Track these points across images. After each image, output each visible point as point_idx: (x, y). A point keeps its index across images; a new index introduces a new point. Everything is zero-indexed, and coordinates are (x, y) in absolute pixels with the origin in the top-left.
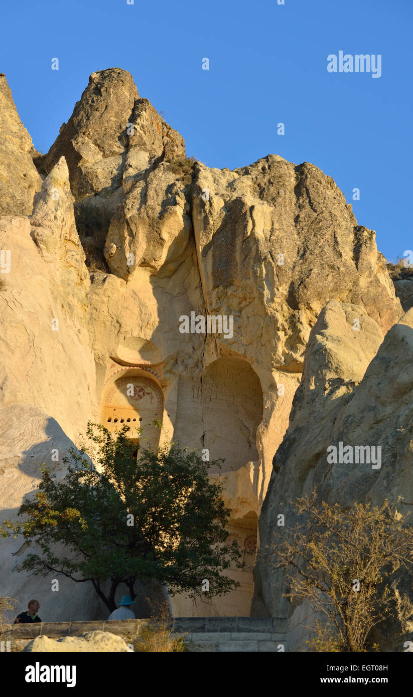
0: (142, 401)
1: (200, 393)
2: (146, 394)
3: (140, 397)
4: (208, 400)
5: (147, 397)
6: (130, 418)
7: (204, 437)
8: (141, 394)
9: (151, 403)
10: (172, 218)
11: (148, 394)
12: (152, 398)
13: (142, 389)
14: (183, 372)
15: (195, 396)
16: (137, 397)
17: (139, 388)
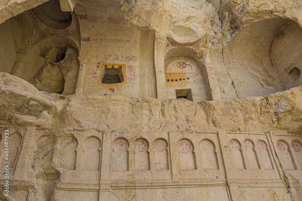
0: (185, 69)
1: (222, 59)
2: (187, 65)
3: (185, 67)
4: (228, 63)
5: (188, 67)
6: (181, 78)
7: (234, 83)
8: (184, 65)
9: (192, 69)
11: (189, 65)
12: (191, 67)
13: (184, 63)
14: (211, 47)
15: (220, 62)
16: (182, 67)
17: (182, 63)
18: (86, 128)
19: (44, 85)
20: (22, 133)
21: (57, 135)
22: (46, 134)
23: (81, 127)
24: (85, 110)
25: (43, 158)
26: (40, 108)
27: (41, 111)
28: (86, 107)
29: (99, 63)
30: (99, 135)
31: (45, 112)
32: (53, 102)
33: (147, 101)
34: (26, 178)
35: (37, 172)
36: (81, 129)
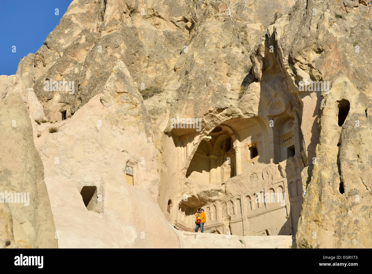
0: (292, 128)
2: (293, 124)
6: (290, 137)
8: (291, 125)
10: (262, 47)
16: (290, 127)
17: (291, 123)
18: (234, 195)
19: (228, 168)
20: (215, 204)
21: (226, 202)
22: (223, 203)
23: (232, 195)
24: (233, 186)
25: (224, 213)
26: (217, 192)
27: (218, 193)
28: (233, 185)
29: (245, 146)
30: (239, 197)
31: (220, 193)
32: (220, 188)
33: (255, 173)
34: (221, 222)
35: (224, 218)
36: (232, 197)
